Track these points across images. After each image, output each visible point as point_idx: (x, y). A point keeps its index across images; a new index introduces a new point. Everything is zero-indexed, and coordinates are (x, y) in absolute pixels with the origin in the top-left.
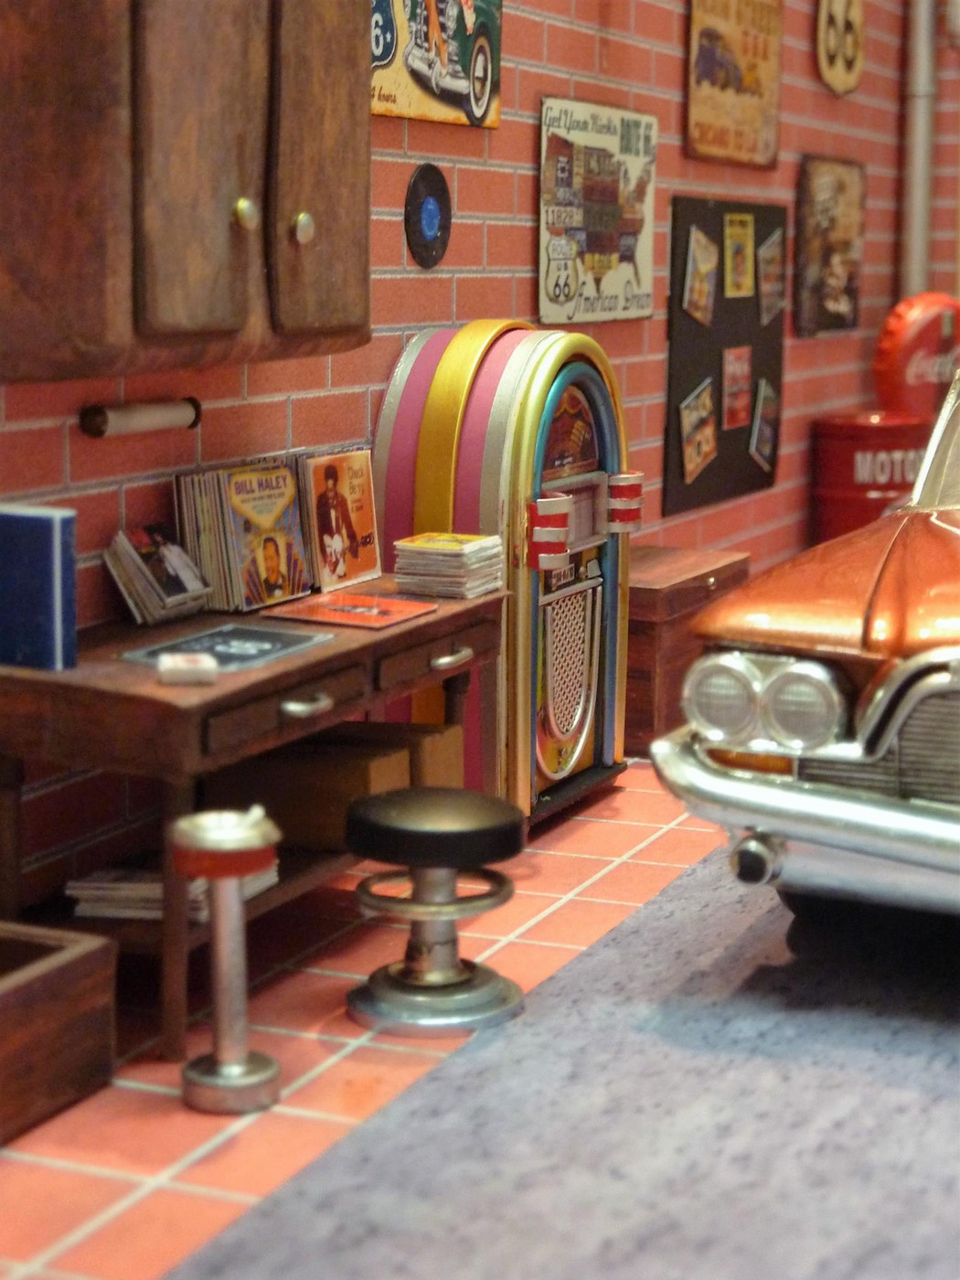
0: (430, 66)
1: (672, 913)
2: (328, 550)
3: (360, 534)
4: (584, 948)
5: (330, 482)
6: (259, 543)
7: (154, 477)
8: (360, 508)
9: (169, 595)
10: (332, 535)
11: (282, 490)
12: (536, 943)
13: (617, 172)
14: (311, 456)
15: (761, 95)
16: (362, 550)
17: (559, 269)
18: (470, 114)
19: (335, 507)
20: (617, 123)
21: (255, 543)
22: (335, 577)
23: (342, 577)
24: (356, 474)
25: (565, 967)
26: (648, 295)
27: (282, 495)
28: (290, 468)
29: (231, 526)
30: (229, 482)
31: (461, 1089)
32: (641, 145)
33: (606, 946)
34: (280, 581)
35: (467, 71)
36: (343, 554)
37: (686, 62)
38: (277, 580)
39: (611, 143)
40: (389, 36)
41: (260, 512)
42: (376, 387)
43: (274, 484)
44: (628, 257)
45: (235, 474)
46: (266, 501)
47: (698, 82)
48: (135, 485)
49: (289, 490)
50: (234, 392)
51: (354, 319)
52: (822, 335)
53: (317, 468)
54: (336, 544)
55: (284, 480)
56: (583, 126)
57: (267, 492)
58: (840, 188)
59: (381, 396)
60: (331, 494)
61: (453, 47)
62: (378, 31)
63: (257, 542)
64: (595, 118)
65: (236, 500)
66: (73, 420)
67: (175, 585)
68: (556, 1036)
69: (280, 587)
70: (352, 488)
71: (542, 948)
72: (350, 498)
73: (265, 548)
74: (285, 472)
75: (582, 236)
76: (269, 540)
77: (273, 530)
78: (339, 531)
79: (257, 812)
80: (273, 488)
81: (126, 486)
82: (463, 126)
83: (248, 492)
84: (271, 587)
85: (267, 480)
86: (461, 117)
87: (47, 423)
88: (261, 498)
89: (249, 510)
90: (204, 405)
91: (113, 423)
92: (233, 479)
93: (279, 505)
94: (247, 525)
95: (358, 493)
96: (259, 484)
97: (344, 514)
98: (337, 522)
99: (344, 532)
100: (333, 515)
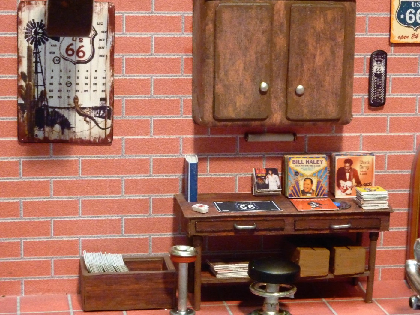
3: (364, 182)
5: (348, 164)
9: (258, 189)
10: (345, 180)
11: (319, 164)
14: (340, 155)
19: (349, 172)
22: (344, 194)
23: (349, 195)
24: (362, 163)
27: (319, 166)
30: (290, 160)
34: (311, 191)
36: (352, 187)
38: (309, 191)
41: (305, 170)
43: (316, 162)
45: (293, 157)
46: (310, 167)
48: (271, 156)
49: (323, 165)
53: (341, 159)
54: (348, 184)
55: (322, 161)
60: (347, 168)
63: (301, 179)
67: (267, 186)
69: (310, 193)
70: (361, 167)
72: (360, 171)
73: (305, 181)
74: (323, 159)
76: (307, 179)
78: (350, 180)
80: (313, 163)
81: (267, 156)
84: (305, 193)
85: (311, 161)
87: (229, 136)
88: (307, 166)
89: (299, 169)
90: (309, 135)
91: (251, 138)
92: (292, 159)
93: (317, 169)
94: (297, 173)
95: (365, 169)
96: (307, 162)
97: (355, 174)
98: (350, 176)
99: (354, 180)
100: (348, 174)
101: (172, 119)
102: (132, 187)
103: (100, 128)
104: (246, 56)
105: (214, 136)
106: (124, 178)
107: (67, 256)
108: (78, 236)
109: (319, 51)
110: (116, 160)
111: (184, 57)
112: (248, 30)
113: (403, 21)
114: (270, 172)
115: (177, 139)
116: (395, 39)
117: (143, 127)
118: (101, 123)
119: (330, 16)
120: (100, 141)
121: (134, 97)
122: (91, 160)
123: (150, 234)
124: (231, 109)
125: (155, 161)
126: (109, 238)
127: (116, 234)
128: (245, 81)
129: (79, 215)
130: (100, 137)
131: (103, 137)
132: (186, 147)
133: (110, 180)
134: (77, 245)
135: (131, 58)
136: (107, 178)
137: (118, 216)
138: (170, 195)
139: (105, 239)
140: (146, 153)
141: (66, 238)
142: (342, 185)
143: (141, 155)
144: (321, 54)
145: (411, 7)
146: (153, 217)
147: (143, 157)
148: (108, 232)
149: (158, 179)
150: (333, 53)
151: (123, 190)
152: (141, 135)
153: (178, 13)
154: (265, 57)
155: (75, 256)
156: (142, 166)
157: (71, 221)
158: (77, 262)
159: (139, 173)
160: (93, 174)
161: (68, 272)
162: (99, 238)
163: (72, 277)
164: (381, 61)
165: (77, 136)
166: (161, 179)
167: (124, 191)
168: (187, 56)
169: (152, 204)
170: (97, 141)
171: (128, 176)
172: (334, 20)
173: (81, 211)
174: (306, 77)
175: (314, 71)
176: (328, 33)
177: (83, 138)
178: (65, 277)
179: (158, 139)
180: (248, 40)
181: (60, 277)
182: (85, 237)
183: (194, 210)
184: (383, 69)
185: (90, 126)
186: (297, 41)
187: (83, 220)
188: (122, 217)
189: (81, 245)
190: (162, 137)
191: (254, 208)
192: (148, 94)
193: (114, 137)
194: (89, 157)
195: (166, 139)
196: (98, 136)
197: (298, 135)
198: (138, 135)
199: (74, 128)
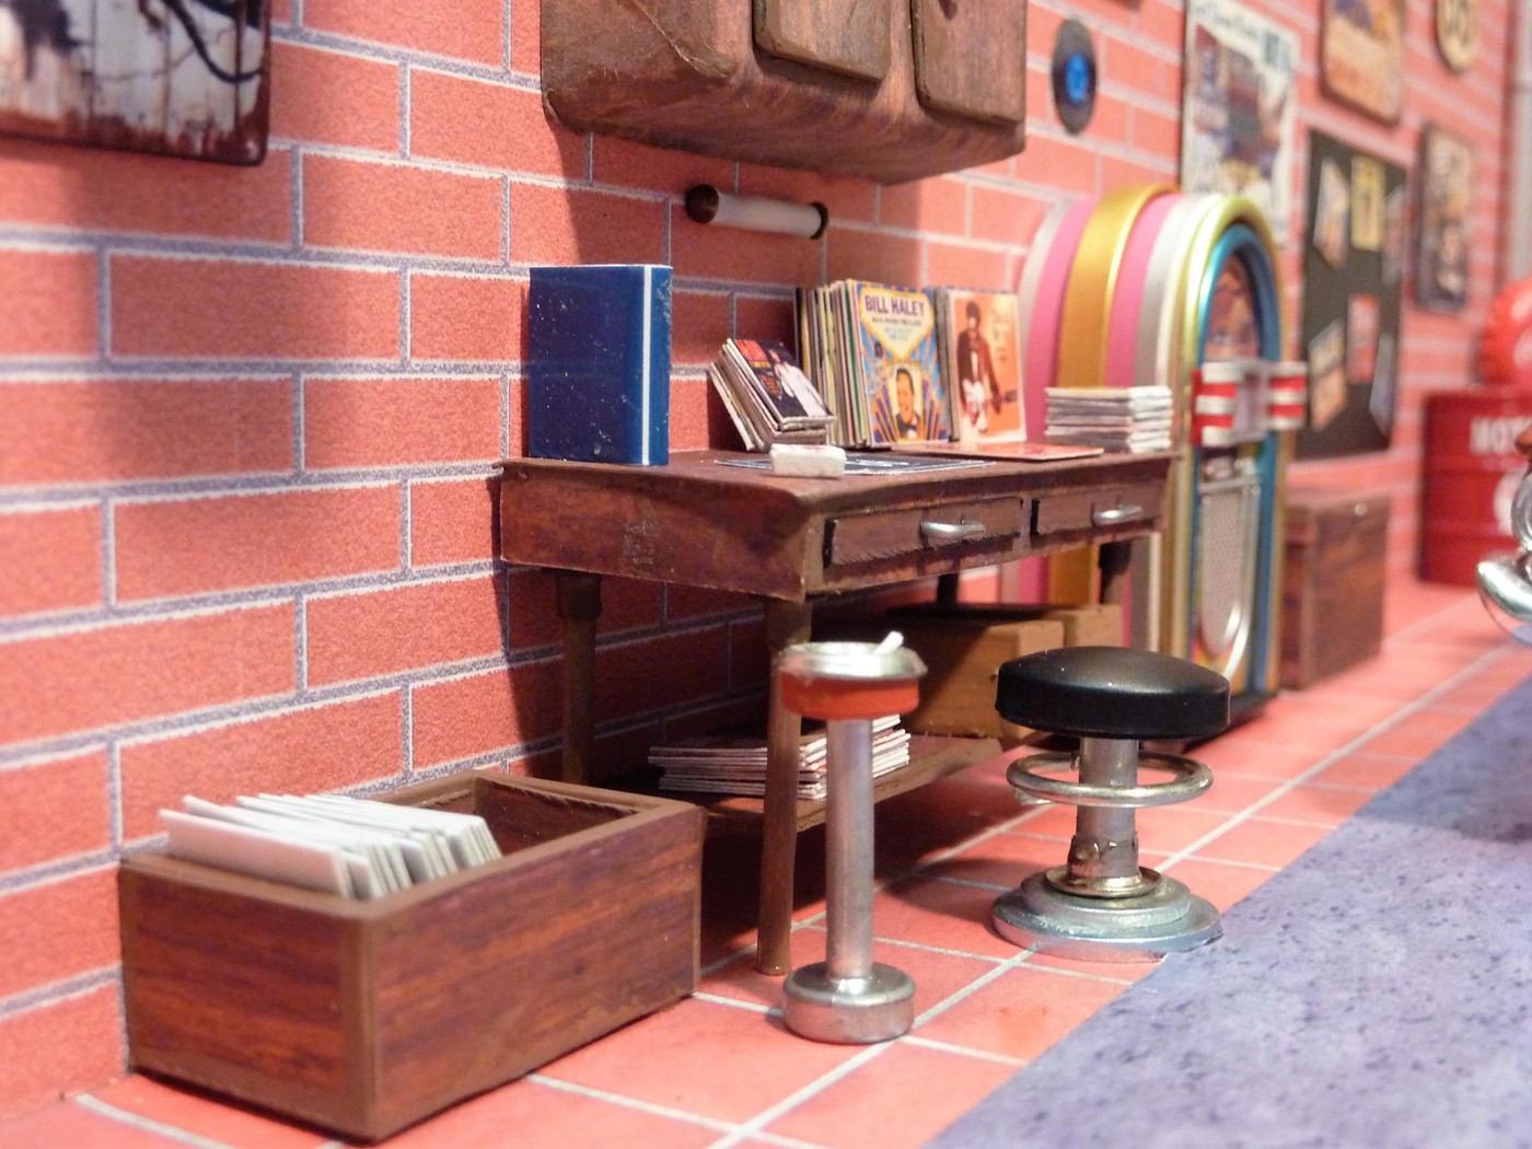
1: (1376, 837)
2: (969, 399)
3: (1003, 389)
4: (1278, 869)
5: (972, 322)
6: (891, 374)
7: (772, 292)
8: (1003, 359)
9: (784, 416)
10: (972, 381)
11: (918, 318)
12: (1217, 861)
13: (1258, 82)
14: (952, 288)
15: (1387, 46)
16: (1005, 406)
17: (1201, 168)
19: (977, 351)
20: (1261, 31)
21: (887, 371)
22: (975, 430)
23: (984, 432)
24: (998, 320)
25: (1260, 887)
27: (918, 323)
28: (929, 296)
29: (860, 347)
30: (859, 295)
31: (1158, 1026)
32: (1282, 61)
33: (1306, 867)
34: (914, 421)
36: (985, 405)
38: (911, 419)
39: (1254, 50)
41: (893, 337)
42: (1017, 249)
43: (910, 309)
44: (1267, 174)
45: (865, 286)
46: (901, 326)
47: (1334, 13)
48: (749, 296)
49: (927, 320)
51: (1009, 109)
53: (958, 302)
54: (978, 392)
55: (921, 306)
56: (1227, 23)
57: (902, 316)
58: (1454, 163)
59: (1021, 263)
60: (973, 335)
63: (890, 372)
64: (1238, 21)
65: (865, 316)
66: (677, 200)
67: (792, 406)
68: (1272, 967)
69: (914, 428)
70: (996, 335)
71: (1226, 867)
72: (995, 347)
73: (898, 379)
74: (924, 299)
75: (1226, 142)
76: (902, 371)
77: (908, 360)
78: (980, 379)
79: (895, 639)
80: (907, 313)
81: (738, 295)
83: (880, 311)
84: (904, 427)
85: (901, 303)
87: (646, 196)
88: (895, 321)
89: (881, 331)
91: (726, 211)
93: (915, 334)
94: (879, 349)
95: (1003, 342)
97: (987, 360)
98: (979, 368)
99: (987, 382)
100: (974, 359)
101: (475, 83)
103: (213, 69)
106: (304, 377)
107: (50, 864)
108: (104, 730)
110: (269, 271)
114: (775, 356)
115: (492, 185)
117: (373, 104)
118: (218, 41)
120: (211, 146)
122: (156, 263)
123: (406, 672)
125: (420, 289)
126: (244, 719)
127: (277, 691)
129: (106, 599)
130: (210, 124)
131: (226, 124)
132: (524, 230)
133: (241, 384)
134: (100, 785)
136: (229, 376)
137: (280, 593)
138: (474, 469)
139: (230, 730)
140: (388, 248)
141: (45, 749)
143: (369, 252)
146: (415, 583)
147: (375, 263)
148: (240, 688)
149: (430, 383)
151: (298, 442)
152: (366, 143)
155: (91, 854)
156: (374, 318)
157: (65, 641)
158: (103, 889)
160: (168, 349)
161: (60, 962)
162: (200, 728)
163: (79, 985)
165: (103, 102)
167: (303, 446)
169: (409, 516)
170: (198, 146)
171: (319, 368)
173: (113, 577)
177: (131, 120)
178: (43, 997)
179: (427, 176)
181: (24, 1004)
182: (139, 731)
185: (167, 48)
187: (126, 630)
188: (298, 593)
189: (118, 784)
190: (443, 166)
194: (146, 244)
195: (457, 179)
196: (200, 116)
198: (355, 142)
199: (85, 51)
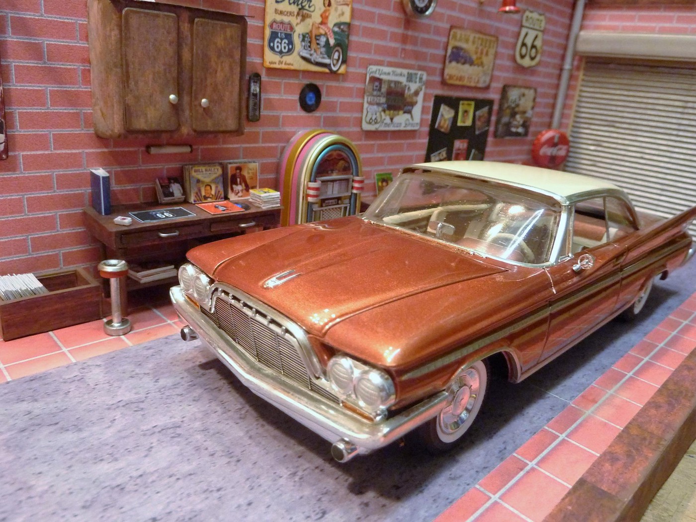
0: (311, 55)
5: (238, 171)
6: (203, 186)
8: (251, 178)
10: (237, 185)
13: (405, 87)
14: (230, 163)
15: (483, 67)
17: (372, 114)
18: (331, 70)
19: (239, 177)
20: (406, 74)
22: (237, 196)
23: (240, 197)
26: (417, 124)
27: (216, 173)
32: (418, 80)
34: (211, 196)
35: (329, 57)
36: (242, 190)
37: (445, 56)
39: (403, 80)
40: (290, 47)
41: (205, 178)
42: (283, 145)
44: (408, 112)
45: (194, 167)
46: (208, 175)
47: (450, 62)
48: (170, 166)
49: (219, 172)
50: (216, 143)
52: (507, 138)
54: (239, 187)
55: (218, 169)
56: (388, 74)
57: (209, 172)
58: (523, 95)
60: (238, 174)
61: (323, 50)
62: (286, 45)
64: (394, 72)
65: (194, 174)
66: (143, 148)
67: (172, 194)
73: (205, 187)
75: (386, 106)
76: (208, 185)
78: (240, 184)
80: (212, 171)
81: (166, 167)
82: (327, 73)
83: (200, 172)
84: (206, 198)
85: (209, 169)
86: (327, 70)
88: (206, 174)
89: (200, 177)
90: (202, 147)
91: (153, 151)
92: (194, 169)
93: (214, 176)
94: (198, 181)
95: (251, 175)
96: (206, 170)
97: (244, 180)
98: (240, 182)
99: (243, 184)
100: (238, 180)
101: (73, 133)
102: (35, 204)
104: (154, 67)
105: (117, 149)
106: (25, 196)
109: (220, 66)
110: (14, 178)
111: (81, 67)
112: (156, 40)
113: (272, 49)
114: (172, 181)
115: (80, 153)
116: (267, 64)
117: (41, 142)
119: (228, 33)
121: (29, 110)
123: (60, 249)
124: (142, 120)
125: (58, 176)
127: (23, 254)
128: (155, 93)
133: (8, 199)
135: (21, 66)
137: (22, 236)
138: (78, 210)
140: (48, 169)
142: (235, 189)
143: (43, 171)
144: (222, 70)
145: (278, 37)
146: (61, 233)
147: (44, 173)
148: (13, 253)
149: (63, 194)
150: (231, 69)
152: (39, 150)
153: (72, 19)
154: (173, 69)
156: (45, 183)
159: (42, 190)
164: (256, 82)
166: (66, 194)
167: (26, 209)
168: (84, 66)
169: (58, 220)
171: (30, 194)
172: (232, 37)
174: (209, 90)
175: (216, 85)
176: (227, 50)
179: (59, 154)
180: (156, 50)
183: (116, 223)
184: (258, 90)
186: (201, 56)
188: (28, 236)
190: (64, 151)
191: (171, 216)
192: (44, 106)
193: (10, 154)
195: (68, 154)
197: (194, 147)
198: (37, 150)
